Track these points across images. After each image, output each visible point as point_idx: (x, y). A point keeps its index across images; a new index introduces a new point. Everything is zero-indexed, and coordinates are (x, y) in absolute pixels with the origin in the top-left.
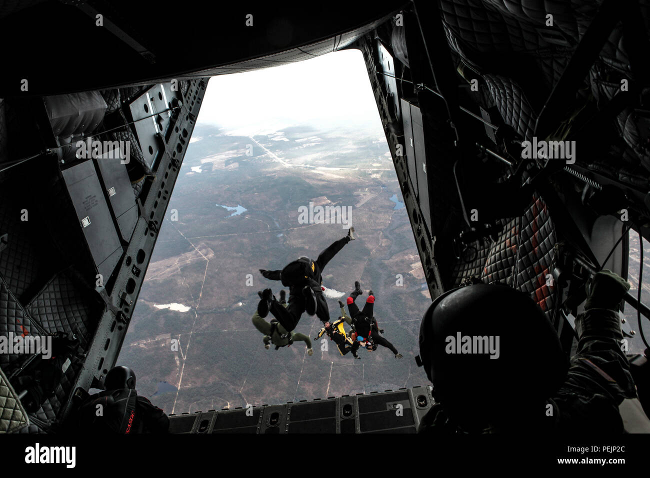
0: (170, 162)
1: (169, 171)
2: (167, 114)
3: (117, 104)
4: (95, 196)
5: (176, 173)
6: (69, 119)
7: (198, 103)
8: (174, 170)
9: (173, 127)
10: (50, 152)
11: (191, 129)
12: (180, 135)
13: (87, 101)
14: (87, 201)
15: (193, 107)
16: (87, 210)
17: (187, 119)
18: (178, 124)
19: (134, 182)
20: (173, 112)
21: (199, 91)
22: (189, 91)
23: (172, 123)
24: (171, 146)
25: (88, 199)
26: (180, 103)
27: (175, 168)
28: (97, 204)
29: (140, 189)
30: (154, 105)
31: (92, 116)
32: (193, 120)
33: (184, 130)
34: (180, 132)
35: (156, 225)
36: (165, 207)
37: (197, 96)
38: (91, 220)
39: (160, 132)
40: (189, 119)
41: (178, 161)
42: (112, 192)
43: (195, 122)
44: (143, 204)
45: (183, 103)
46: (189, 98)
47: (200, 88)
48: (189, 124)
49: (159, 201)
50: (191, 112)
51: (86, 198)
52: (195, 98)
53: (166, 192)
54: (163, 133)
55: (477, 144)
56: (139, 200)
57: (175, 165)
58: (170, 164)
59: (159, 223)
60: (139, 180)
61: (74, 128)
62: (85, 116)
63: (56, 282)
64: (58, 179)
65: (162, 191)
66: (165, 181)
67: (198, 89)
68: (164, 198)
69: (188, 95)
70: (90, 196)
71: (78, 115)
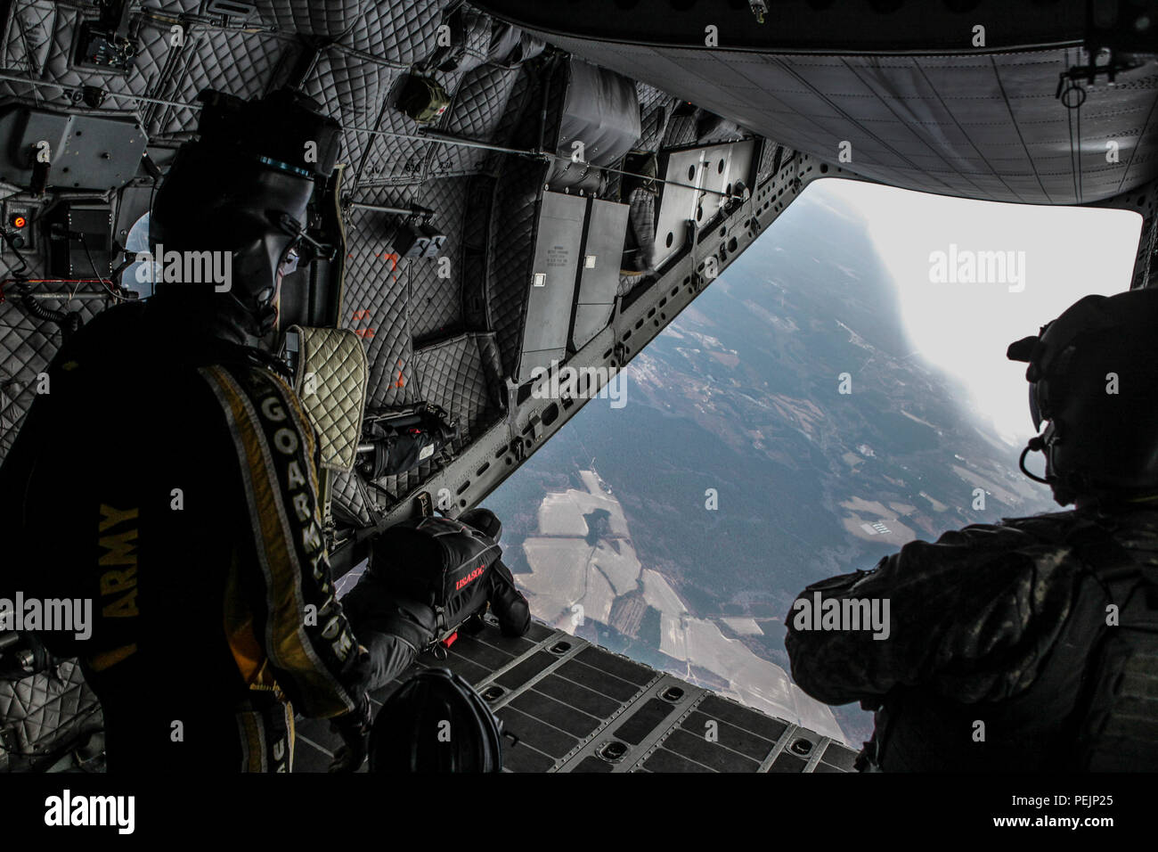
0: (690, 274)
1: (683, 289)
2: (719, 201)
3: (653, 146)
4: (566, 253)
5: (691, 296)
6: (585, 125)
7: (776, 209)
8: (690, 291)
9: (718, 225)
10: (543, 156)
11: (745, 244)
12: (724, 244)
14: (553, 252)
15: (764, 212)
16: (548, 265)
17: (747, 224)
18: (728, 224)
19: (625, 272)
20: (729, 202)
21: (785, 192)
22: (770, 184)
23: (719, 219)
24: (706, 251)
25: (557, 250)
26: (746, 192)
27: (693, 289)
28: (563, 265)
29: (627, 288)
30: (706, 175)
31: (615, 140)
32: (754, 231)
33: (735, 238)
34: (727, 240)
35: (626, 354)
36: (650, 338)
37: (779, 198)
38: (547, 281)
39: (696, 221)
40: (748, 227)
41: (702, 282)
42: (590, 262)
43: (757, 236)
44: (623, 309)
45: (751, 196)
46: (764, 194)
47: (789, 188)
48: (745, 234)
49: (645, 322)
50: (758, 218)
51: (555, 248)
52: (774, 199)
53: (663, 316)
54: (700, 225)
56: (620, 301)
57: (694, 283)
58: (688, 278)
59: (631, 354)
60: (631, 273)
62: (606, 134)
64: (535, 198)
65: (659, 311)
66: (670, 299)
67: (786, 188)
68: (656, 323)
69: (765, 188)
70: (561, 248)
71: (598, 127)
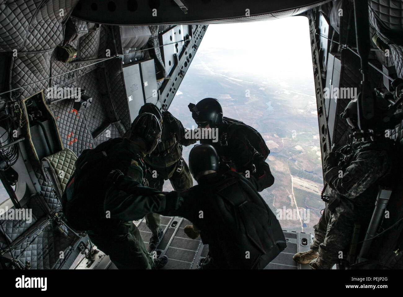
0: (179, 72)
1: (178, 77)
2: (182, 43)
3: (156, 34)
4: (137, 85)
5: (182, 78)
6: (130, 39)
7: (201, 38)
8: (181, 77)
9: (184, 52)
10: (118, 56)
11: (194, 54)
12: (187, 57)
13: (141, 30)
14: (132, 87)
15: (197, 41)
16: (132, 92)
17: (193, 47)
18: (187, 50)
19: (158, 80)
20: (185, 43)
21: (202, 32)
22: (196, 31)
23: (184, 49)
24: (181, 62)
25: (133, 86)
26: (190, 37)
27: (181, 76)
28: (137, 90)
29: (160, 85)
30: (176, 37)
31: (142, 39)
32: (196, 49)
33: (190, 54)
34: (188, 55)
35: (166, 107)
36: (172, 98)
37: (200, 35)
38: (133, 98)
39: (177, 53)
40: (194, 48)
41: (184, 72)
42: (146, 84)
43: (197, 50)
44: (161, 94)
45: (192, 38)
46: (196, 35)
47: (203, 30)
48: (193, 51)
49: (169, 94)
50: (196, 44)
51: (133, 85)
52: (199, 35)
53: (175, 89)
54: (178, 54)
55: (375, 89)
56: (159, 91)
57: (181, 74)
58: (179, 73)
59: (168, 106)
60: (161, 80)
61: (132, 45)
62: (139, 38)
63: (111, 129)
64: (120, 72)
65: (173, 88)
66: (175, 82)
67: (202, 30)
68: (173, 92)
69: (195, 33)
70: (135, 84)
71: (135, 38)
